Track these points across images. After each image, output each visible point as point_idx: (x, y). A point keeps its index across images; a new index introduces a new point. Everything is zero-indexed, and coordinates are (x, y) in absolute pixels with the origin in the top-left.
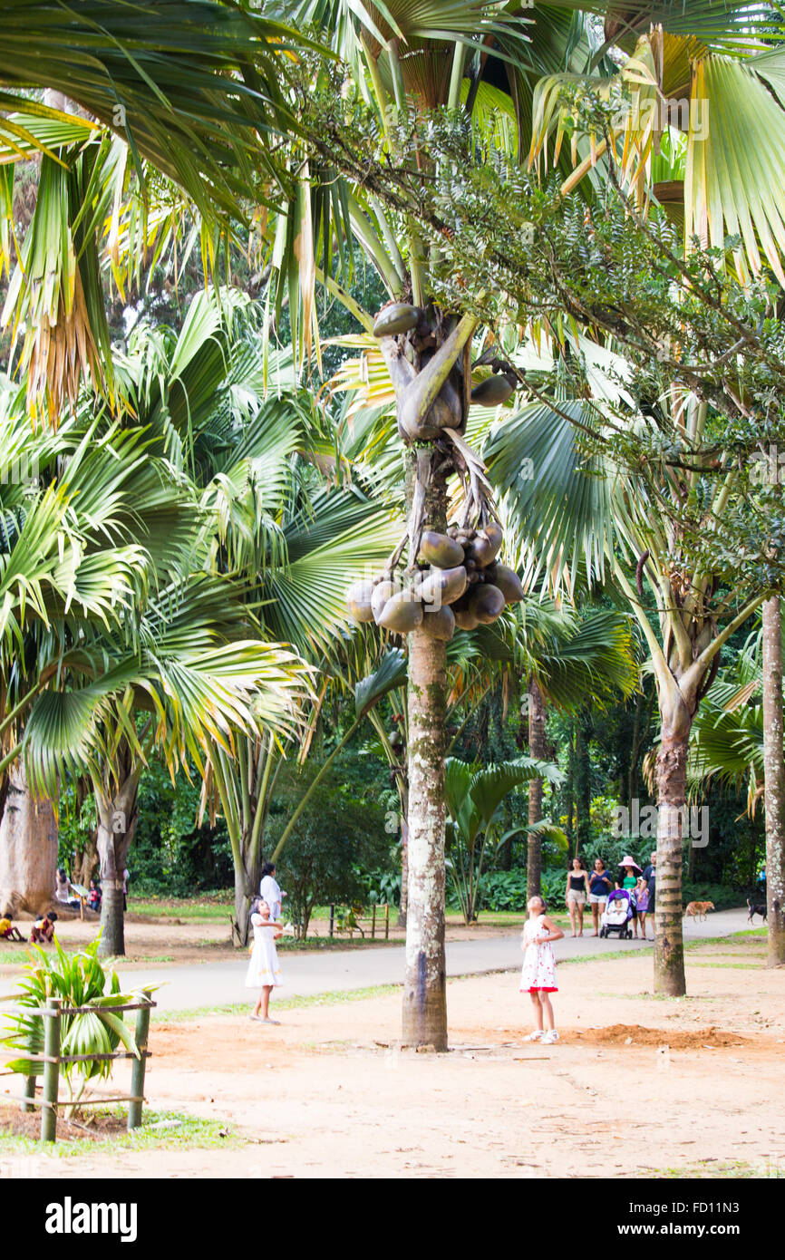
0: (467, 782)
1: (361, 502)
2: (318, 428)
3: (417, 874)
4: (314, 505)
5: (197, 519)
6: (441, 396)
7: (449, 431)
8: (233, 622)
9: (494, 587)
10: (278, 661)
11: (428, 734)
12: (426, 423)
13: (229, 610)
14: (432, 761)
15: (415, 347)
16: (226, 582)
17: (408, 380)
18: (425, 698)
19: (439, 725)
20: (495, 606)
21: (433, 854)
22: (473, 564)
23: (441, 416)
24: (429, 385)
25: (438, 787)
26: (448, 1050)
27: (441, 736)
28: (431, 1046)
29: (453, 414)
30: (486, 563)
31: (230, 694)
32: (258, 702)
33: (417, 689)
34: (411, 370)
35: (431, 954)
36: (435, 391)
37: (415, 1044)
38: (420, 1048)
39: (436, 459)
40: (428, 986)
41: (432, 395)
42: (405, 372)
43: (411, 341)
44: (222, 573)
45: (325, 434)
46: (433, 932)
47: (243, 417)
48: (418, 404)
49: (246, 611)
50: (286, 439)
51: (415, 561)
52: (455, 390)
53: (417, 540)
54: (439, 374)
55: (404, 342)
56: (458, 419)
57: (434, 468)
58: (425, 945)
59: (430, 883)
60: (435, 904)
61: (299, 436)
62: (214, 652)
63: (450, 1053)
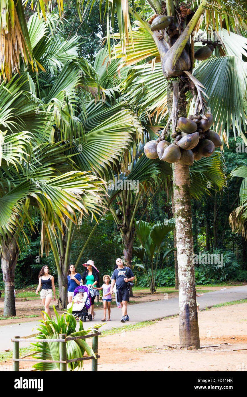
0: (149, 230)
1: (108, 107)
2: (89, 74)
3: (183, 269)
4: (87, 109)
5: (46, 118)
6: (181, 57)
7: (186, 72)
8: (61, 164)
9: (209, 141)
10: (90, 180)
11: (184, 207)
12: (176, 69)
13: (59, 158)
14: (186, 219)
15: (169, 35)
16: (58, 146)
17: (167, 50)
18: (182, 191)
19: (188, 203)
20: (211, 149)
21: (189, 260)
22: (201, 130)
23: (182, 65)
24: (177, 52)
25: (190, 230)
26: (201, 348)
27: (189, 208)
28: (194, 346)
29: (187, 64)
30: (206, 130)
31: (72, 197)
32: (86, 200)
33: (178, 187)
34: (168, 45)
35: (191, 305)
36: (179, 54)
37: (187, 346)
38: (189, 347)
39: (181, 85)
40: (191, 319)
41: (178, 56)
42: (165, 47)
43: (167, 32)
44: (56, 142)
45: (93, 77)
46: (191, 295)
47: (54, 71)
48: (172, 61)
49: (67, 159)
50: (75, 80)
51: (175, 131)
52: (188, 53)
53: (176, 121)
54: (181, 47)
55: (163, 33)
56: (189, 67)
57: (180, 89)
58: (188, 301)
59: (189, 273)
60: (191, 283)
61: (80, 78)
62: (57, 178)
63: (202, 349)
